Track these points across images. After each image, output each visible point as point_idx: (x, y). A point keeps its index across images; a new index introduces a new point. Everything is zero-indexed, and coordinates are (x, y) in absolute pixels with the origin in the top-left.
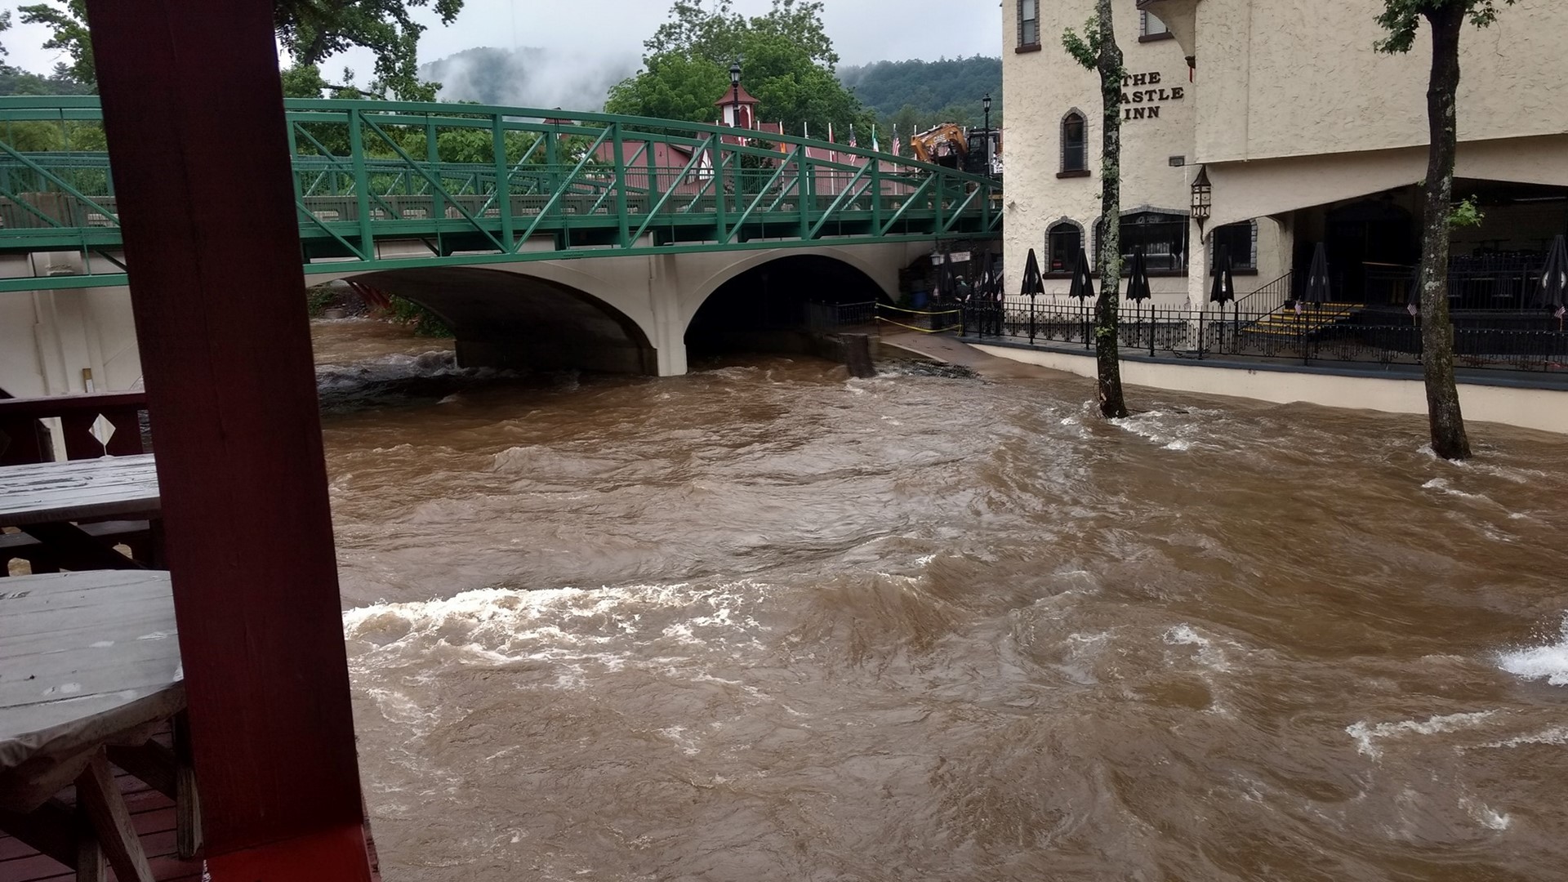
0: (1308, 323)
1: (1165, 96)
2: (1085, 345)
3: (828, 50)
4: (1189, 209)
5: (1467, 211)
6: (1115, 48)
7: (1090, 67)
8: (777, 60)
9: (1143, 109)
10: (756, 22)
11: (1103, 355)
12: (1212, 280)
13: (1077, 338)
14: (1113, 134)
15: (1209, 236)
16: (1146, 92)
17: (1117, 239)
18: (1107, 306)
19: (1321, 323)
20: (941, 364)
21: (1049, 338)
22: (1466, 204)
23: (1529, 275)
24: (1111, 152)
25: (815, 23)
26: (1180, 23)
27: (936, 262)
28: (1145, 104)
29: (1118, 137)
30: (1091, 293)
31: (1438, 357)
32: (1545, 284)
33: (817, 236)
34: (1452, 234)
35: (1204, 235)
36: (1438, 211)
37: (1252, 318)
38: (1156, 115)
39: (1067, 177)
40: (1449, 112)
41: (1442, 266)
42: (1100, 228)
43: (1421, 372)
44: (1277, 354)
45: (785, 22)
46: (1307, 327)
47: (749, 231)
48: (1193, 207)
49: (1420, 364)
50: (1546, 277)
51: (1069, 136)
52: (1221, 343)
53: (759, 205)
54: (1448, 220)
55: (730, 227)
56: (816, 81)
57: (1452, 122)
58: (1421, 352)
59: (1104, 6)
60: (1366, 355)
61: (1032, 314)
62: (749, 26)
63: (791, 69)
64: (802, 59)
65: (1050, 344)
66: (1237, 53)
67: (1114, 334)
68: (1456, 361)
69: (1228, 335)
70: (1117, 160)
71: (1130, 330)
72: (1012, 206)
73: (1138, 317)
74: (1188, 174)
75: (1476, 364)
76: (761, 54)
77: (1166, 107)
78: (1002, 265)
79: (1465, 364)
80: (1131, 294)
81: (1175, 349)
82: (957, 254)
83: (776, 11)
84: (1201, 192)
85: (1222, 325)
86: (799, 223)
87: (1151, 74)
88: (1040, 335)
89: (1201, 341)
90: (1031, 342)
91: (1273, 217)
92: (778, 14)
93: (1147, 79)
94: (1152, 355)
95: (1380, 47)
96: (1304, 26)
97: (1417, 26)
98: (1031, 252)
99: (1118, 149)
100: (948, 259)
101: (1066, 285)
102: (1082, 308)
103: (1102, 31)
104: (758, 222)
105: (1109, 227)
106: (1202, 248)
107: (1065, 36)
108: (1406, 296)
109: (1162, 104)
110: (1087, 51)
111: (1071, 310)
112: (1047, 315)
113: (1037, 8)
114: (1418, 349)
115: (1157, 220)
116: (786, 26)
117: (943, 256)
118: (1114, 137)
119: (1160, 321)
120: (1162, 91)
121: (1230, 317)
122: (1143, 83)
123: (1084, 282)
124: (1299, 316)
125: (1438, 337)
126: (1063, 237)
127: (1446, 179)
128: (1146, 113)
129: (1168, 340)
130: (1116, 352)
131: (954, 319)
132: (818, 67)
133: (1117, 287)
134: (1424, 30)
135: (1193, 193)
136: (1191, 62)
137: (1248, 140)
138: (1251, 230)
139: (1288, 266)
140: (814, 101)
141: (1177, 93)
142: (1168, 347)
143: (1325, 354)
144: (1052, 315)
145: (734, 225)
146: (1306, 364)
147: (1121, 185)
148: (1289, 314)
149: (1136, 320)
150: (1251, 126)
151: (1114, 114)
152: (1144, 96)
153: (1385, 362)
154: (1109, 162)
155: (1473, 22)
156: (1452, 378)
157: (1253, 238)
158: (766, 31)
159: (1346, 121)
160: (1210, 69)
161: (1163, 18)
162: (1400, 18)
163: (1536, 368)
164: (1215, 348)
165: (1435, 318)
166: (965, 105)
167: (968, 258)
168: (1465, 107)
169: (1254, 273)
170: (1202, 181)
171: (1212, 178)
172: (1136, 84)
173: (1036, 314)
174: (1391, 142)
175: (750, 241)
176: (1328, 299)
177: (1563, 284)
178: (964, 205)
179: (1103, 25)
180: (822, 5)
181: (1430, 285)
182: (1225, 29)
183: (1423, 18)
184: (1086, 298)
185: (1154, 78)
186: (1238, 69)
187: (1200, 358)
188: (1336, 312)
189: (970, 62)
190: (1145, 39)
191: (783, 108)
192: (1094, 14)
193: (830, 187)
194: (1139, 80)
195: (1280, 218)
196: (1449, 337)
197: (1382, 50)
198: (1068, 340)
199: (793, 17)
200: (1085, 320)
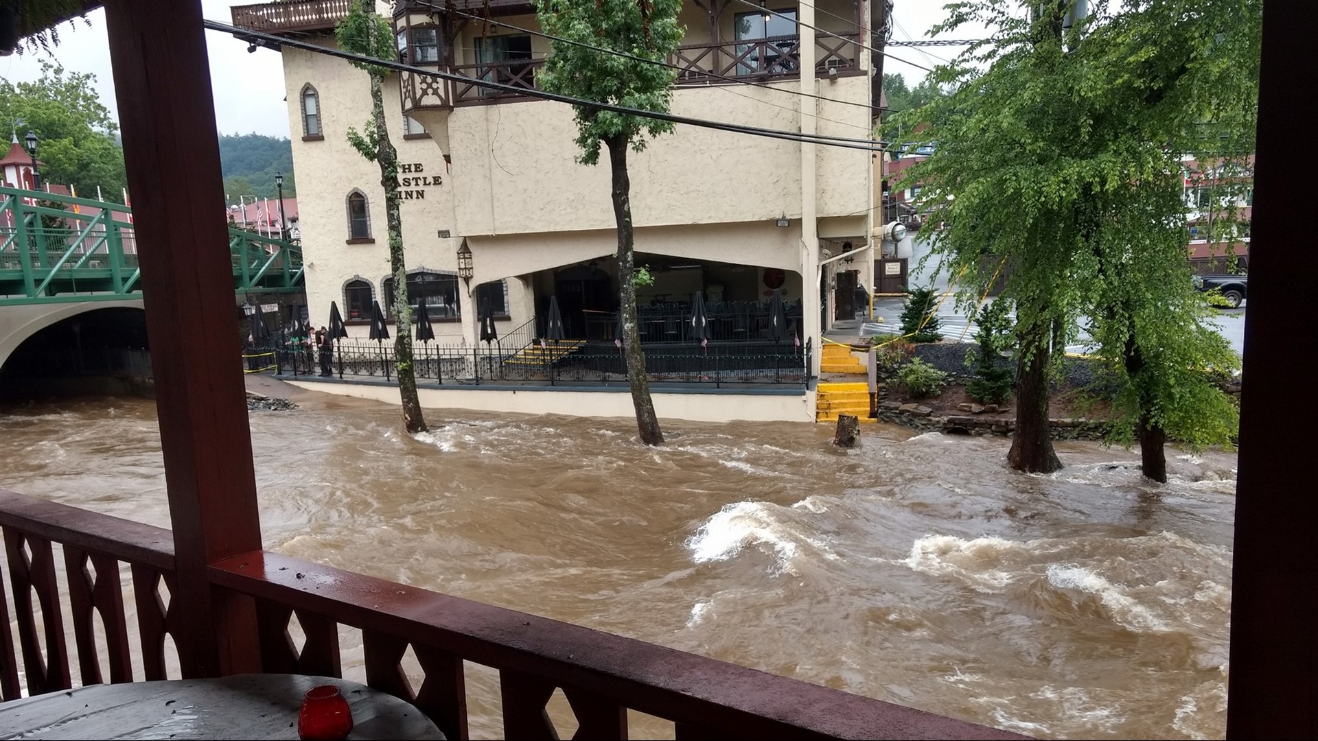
0: (551, 355)
1: (428, 182)
2: (386, 378)
3: (106, 118)
4: (458, 270)
5: (644, 276)
6: (390, 146)
7: (371, 159)
8: (52, 124)
9: (412, 192)
10: (24, 86)
11: (404, 384)
12: (480, 325)
13: (379, 373)
14: (395, 212)
15: (473, 292)
16: (413, 179)
17: (406, 294)
18: (403, 347)
19: (560, 355)
20: (262, 399)
21: (356, 373)
22: (643, 271)
23: (684, 319)
24: (395, 226)
25: (89, 93)
26: (436, 129)
27: (248, 313)
28: (413, 188)
29: (398, 215)
30: (387, 336)
31: (638, 375)
32: (694, 324)
33: (129, 291)
34: (637, 291)
35: (470, 291)
36: (627, 275)
37: (512, 352)
38: (423, 197)
39: (355, 243)
40: (626, 209)
41: (633, 313)
42: (389, 284)
43: (628, 386)
44: (532, 379)
45: (57, 89)
46: (551, 357)
47: (59, 286)
48: (460, 269)
49: (627, 381)
50: (694, 320)
51: (354, 210)
52: (491, 372)
53: (68, 261)
54: (634, 281)
55: (38, 282)
56: (98, 147)
57: (628, 214)
58: (626, 373)
59: (379, 113)
60: (591, 376)
61: (339, 354)
62: (17, 91)
63: (69, 134)
64: (79, 125)
65: (357, 378)
66: (481, 154)
67: (411, 367)
68: (649, 378)
69: (496, 366)
70: (400, 233)
71: (421, 364)
72: (311, 266)
73: (427, 354)
74: (453, 245)
75: (660, 380)
76: (32, 117)
77: (430, 191)
78: (308, 314)
79: (653, 380)
80: (419, 337)
81: (458, 378)
82: (266, 306)
83: (46, 79)
84: (465, 258)
85: (490, 358)
86: (112, 278)
87: (415, 165)
88: (348, 371)
89: (476, 371)
90: (341, 377)
91: (518, 277)
92: (49, 81)
93: (413, 168)
94: (440, 383)
95: (579, 160)
96: (526, 138)
97: (600, 148)
98: (334, 304)
99: (400, 224)
100: (259, 310)
101: (365, 331)
102: (380, 348)
103: (378, 132)
104: (68, 277)
105: (399, 284)
106: (470, 300)
107: (349, 134)
108: (613, 335)
109: (426, 188)
110: (367, 147)
111: (372, 350)
112: (352, 355)
113: (318, 106)
114: (625, 371)
115: (431, 279)
116: (58, 92)
117: (254, 307)
118: (396, 215)
119: (444, 357)
120: (425, 179)
121: (495, 352)
122: (410, 171)
123: (380, 328)
124: (544, 350)
125: (635, 362)
126: (357, 291)
127: (629, 253)
128: (415, 195)
129: (452, 371)
130: (414, 382)
131: (270, 360)
132: (96, 133)
133: (410, 331)
134: (605, 150)
135: (459, 258)
136: (448, 159)
137: (494, 219)
138: (502, 287)
139: (532, 313)
140: (97, 166)
141: (437, 181)
142: (452, 377)
143: (564, 377)
144: (356, 355)
145: (42, 280)
146: (553, 385)
147: (405, 252)
148: (537, 349)
149: (425, 356)
150: (495, 210)
151: (394, 197)
152: (411, 182)
153: (604, 380)
154: (394, 234)
155: (633, 148)
156: (647, 389)
157: (505, 293)
158: (36, 96)
159: (561, 209)
160: (462, 165)
161: (423, 123)
162: (589, 141)
163: (694, 380)
164: (487, 376)
165: (633, 348)
166: (246, 175)
167: (276, 309)
168: (635, 204)
169: (508, 319)
170: (465, 249)
171: (471, 247)
172: (404, 172)
173: (342, 354)
174: (592, 225)
175: (58, 295)
176: (563, 337)
177: (704, 324)
178: (267, 265)
179: (379, 127)
180: (95, 76)
181: (628, 326)
182: (470, 136)
183: (603, 144)
184: (383, 340)
185: (418, 168)
186: (483, 166)
187: (477, 384)
188: (570, 346)
189: (246, 138)
190: (409, 137)
191: (64, 170)
192: (371, 118)
193: (131, 246)
194: (406, 169)
195: (523, 278)
196: (642, 361)
197: (580, 162)
198: (371, 374)
199: (65, 85)
200: (384, 358)
